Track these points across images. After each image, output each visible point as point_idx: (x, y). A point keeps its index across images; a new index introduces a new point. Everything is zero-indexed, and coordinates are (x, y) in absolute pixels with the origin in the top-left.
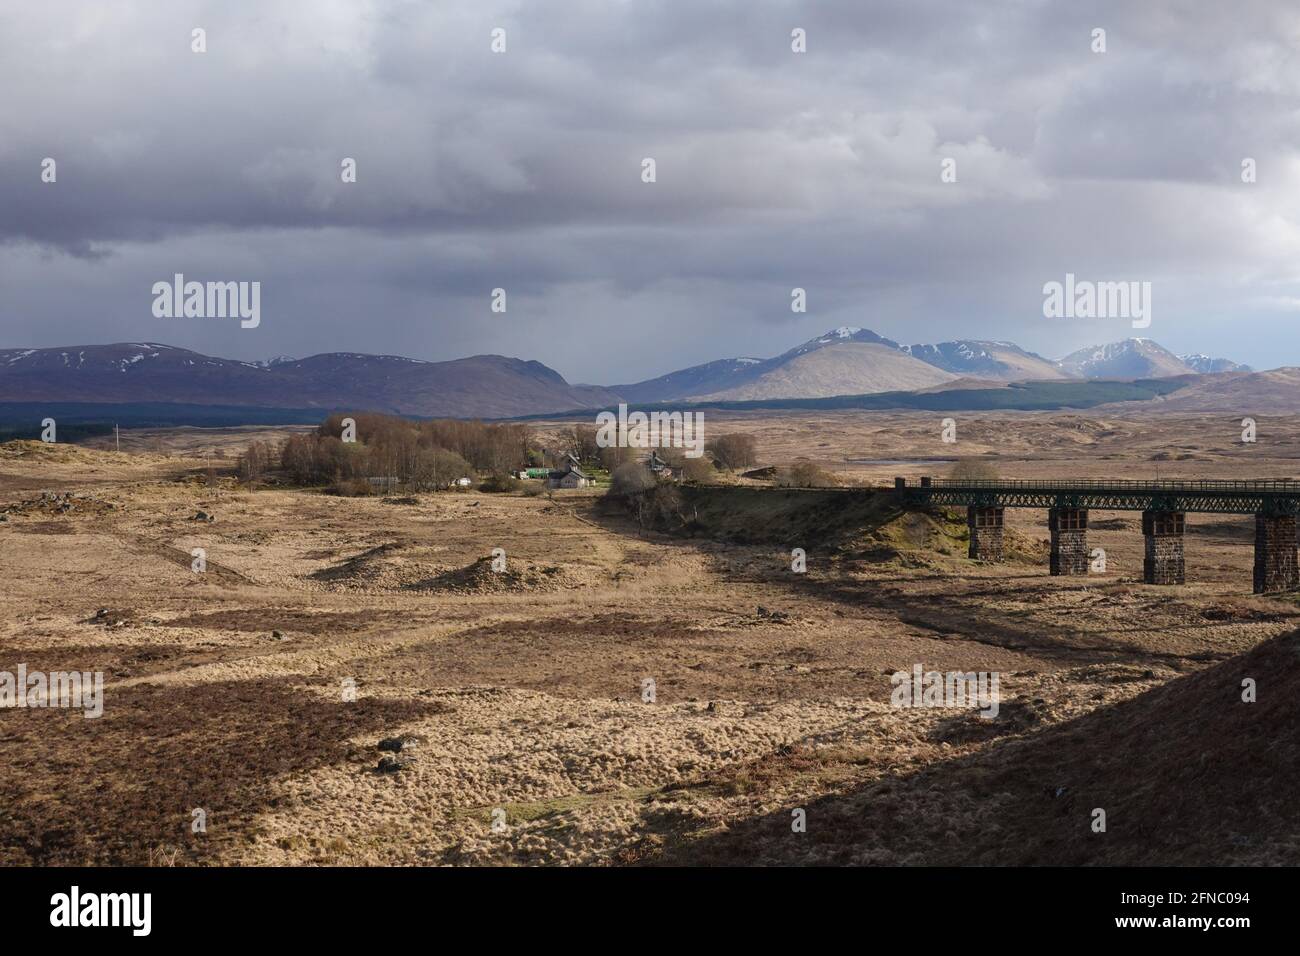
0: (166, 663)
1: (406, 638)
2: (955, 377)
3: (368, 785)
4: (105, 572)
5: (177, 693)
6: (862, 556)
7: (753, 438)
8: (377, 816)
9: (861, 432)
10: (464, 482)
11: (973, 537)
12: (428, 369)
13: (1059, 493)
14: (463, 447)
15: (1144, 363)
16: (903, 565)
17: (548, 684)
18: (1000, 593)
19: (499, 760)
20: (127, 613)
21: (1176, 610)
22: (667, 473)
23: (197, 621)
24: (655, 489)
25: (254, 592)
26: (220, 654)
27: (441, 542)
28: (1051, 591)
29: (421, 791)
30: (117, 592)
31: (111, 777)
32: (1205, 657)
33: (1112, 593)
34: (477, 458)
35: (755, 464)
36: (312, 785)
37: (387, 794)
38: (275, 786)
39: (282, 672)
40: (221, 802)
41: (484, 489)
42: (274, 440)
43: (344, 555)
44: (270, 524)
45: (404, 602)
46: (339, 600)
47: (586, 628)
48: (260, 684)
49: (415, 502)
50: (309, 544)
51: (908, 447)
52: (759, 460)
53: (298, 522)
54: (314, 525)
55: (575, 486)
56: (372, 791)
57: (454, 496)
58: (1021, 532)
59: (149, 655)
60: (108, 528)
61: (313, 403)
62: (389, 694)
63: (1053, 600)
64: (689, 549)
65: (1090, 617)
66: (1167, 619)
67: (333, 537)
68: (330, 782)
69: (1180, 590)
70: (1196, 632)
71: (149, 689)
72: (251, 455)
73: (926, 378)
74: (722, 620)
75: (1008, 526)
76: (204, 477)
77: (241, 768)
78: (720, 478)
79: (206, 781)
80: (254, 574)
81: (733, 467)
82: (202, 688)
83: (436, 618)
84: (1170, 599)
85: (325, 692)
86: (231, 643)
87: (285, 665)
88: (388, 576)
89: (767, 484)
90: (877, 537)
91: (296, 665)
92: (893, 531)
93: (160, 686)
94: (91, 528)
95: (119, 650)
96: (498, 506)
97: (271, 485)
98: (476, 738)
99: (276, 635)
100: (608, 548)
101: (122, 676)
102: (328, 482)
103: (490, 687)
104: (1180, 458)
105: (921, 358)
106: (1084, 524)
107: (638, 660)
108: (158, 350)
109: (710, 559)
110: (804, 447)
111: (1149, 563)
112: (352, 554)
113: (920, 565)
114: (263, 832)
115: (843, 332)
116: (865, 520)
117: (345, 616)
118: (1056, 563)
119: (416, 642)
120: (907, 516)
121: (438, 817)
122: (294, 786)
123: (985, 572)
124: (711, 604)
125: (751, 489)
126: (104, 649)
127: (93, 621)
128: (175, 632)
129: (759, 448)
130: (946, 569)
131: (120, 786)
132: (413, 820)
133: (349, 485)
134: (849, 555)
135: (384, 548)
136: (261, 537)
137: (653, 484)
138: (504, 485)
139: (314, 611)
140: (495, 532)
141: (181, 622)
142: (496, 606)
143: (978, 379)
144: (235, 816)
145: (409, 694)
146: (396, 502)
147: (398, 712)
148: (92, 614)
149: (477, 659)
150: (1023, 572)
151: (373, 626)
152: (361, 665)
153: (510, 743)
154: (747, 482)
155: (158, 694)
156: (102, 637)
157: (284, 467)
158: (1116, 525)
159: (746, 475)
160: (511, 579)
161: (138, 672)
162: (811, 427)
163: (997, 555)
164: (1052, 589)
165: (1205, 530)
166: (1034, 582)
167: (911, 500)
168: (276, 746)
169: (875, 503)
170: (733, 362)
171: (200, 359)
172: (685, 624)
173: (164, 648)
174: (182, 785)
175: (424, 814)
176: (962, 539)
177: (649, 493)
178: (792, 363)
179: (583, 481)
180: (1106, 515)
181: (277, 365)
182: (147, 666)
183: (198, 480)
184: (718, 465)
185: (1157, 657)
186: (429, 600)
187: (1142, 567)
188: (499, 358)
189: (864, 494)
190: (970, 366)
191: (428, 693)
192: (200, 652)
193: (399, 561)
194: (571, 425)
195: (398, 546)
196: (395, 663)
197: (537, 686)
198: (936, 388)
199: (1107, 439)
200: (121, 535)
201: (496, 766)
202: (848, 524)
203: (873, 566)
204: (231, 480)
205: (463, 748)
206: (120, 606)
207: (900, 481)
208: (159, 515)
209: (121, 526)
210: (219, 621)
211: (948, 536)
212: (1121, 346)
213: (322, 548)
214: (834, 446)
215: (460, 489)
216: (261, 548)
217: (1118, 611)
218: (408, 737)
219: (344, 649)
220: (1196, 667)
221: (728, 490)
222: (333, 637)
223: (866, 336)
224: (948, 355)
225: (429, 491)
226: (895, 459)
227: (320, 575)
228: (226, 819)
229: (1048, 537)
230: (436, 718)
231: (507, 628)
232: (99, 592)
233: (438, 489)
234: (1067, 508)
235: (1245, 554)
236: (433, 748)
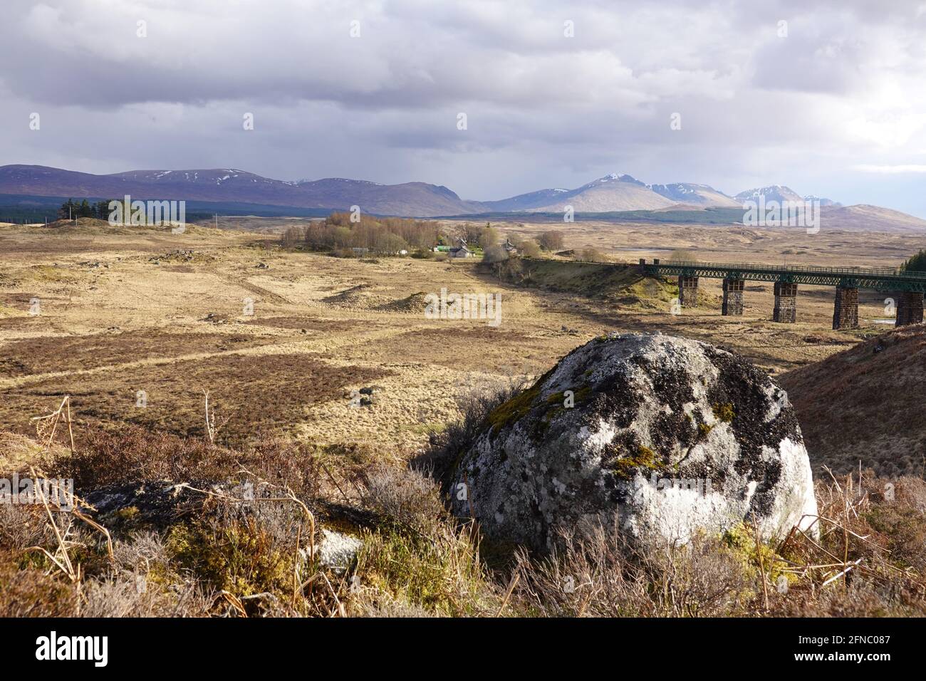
0: (246, 343)
1: (374, 335)
2: (675, 203)
3: (355, 411)
4: (211, 294)
5: (253, 360)
6: (620, 301)
7: (562, 234)
8: (360, 427)
9: (621, 233)
10: (404, 252)
11: (681, 292)
12: (384, 189)
13: (729, 270)
14: (404, 233)
16: (642, 306)
17: (449, 363)
18: (694, 324)
19: (424, 401)
20: (224, 317)
21: (790, 337)
22: (514, 251)
23: (261, 322)
24: (507, 260)
25: (290, 308)
26: (274, 340)
27: (391, 284)
28: (722, 324)
29: (382, 416)
30: (218, 305)
31: (221, 401)
32: (805, 362)
33: (755, 326)
34: (411, 240)
35: (564, 248)
36: (326, 410)
37: (365, 416)
38: (306, 409)
39: (307, 351)
40: (279, 417)
41: (414, 256)
42: (301, 227)
43: (339, 290)
44: (299, 271)
45: (372, 316)
46: (336, 314)
47: (469, 334)
48: (296, 357)
49: (377, 262)
50: (320, 283)
51: (647, 241)
52: (565, 246)
53: (314, 271)
54: (323, 272)
55: (464, 257)
56: (357, 414)
57: (398, 259)
58: (707, 291)
59: (236, 339)
60: (213, 270)
61: (321, 206)
62: (364, 364)
63: (723, 329)
64: (526, 293)
65: (742, 339)
66: (784, 341)
67: (332, 279)
68: (335, 409)
69: (792, 326)
70: (799, 349)
71: (238, 357)
72: (289, 233)
73: (658, 204)
74: (542, 333)
75: (700, 287)
76: (264, 245)
77: (289, 400)
78: (544, 255)
79: (271, 405)
80: (290, 298)
81: (551, 249)
82: (265, 358)
83: (388, 325)
84: (787, 331)
85: (331, 362)
86: (280, 334)
87: (309, 347)
88: (362, 302)
89: (569, 259)
90: (628, 290)
91: (314, 347)
92: (637, 287)
93: (243, 356)
94: (203, 270)
95: (221, 336)
96: (422, 266)
97: (300, 250)
98: (411, 389)
99: (304, 331)
100: (482, 291)
101: (223, 349)
102: (330, 249)
103: (418, 363)
104: (798, 253)
105: (657, 192)
106: (742, 288)
107: (496, 352)
108: (238, 173)
109: (538, 300)
110: (590, 239)
111: (776, 310)
112: (343, 289)
113: (651, 307)
114: (301, 433)
115: (615, 176)
116: (622, 281)
117: (340, 322)
118: (725, 309)
119: (378, 338)
120: (646, 280)
121: (391, 429)
122: (316, 410)
123: (687, 312)
124: (536, 324)
125: (560, 262)
126: (213, 335)
127: (206, 320)
128: (250, 327)
129: (565, 239)
130: (665, 309)
131: (226, 406)
132: (379, 430)
133: (341, 251)
134: (612, 300)
135: (360, 287)
136: (294, 278)
137: (507, 257)
138: (425, 255)
139: (323, 319)
140: (421, 280)
141: (253, 322)
142: (419, 319)
143: (690, 205)
144: (286, 424)
145: (375, 365)
146: (366, 262)
147: (369, 374)
148: (206, 316)
149: (411, 348)
150: (707, 313)
151: (355, 328)
152: (349, 349)
153: (429, 392)
154: (558, 258)
155: (243, 360)
156: (211, 328)
157: (306, 241)
158: (760, 289)
159: (557, 254)
161: (231, 348)
162: (594, 228)
163: (694, 303)
164: (722, 323)
165: (810, 293)
166: (713, 319)
167: (648, 271)
168: (306, 390)
169: (628, 272)
170: (553, 190)
171: (260, 179)
172: (523, 334)
173: (245, 336)
174: (258, 407)
175: (384, 427)
176: (675, 293)
177: (505, 262)
178: (585, 192)
179: (468, 254)
180: (755, 284)
181: (302, 184)
182: (236, 345)
183: (260, 246)
184: (542, 248)
185: (778, 361)
186: (384, 316)
187: (772, 313)
188: (424, 184)
189: (622, 267)
190: (683, 197)
191: (385, 365)
192: (264, 338)
193: (369, 294)
194: (462, 223)
195: (368, 286)
196: (367, 349)
197: (443, 363)
198: (664, 209)
199: (759, 241)
200: (219, 274)
201: (422, 404)
202: (612, 283)
203: (625, 306)
204: (278, 247)
205: (404, 394)
206: (220, 313)
207: (642, 261)
208: (239, 264)
209: (218, 269)
210: (273, 322)
211: (666, 291)
212: (769, 189)
213: (327, 285)
214: (607, 240)
215: (401, 256)
216: (294, 284)
217: (757, 336)
218: (375, 387)
219: (339, 340)
220: (798, 367)
221: (547, 262)
222: (334, 333)
223: (627, 179)
224: (673, 190)
225: (384, 256)
226: (640, 248)
227: (326, 300)
228: (282, 425)
229: (722, 295)
230: (390, 378)
231: (427, 332)
232: (208, 304)
233: (389, 256)
234: (733, 278)
235: (828, 308)
236: (388, 392)
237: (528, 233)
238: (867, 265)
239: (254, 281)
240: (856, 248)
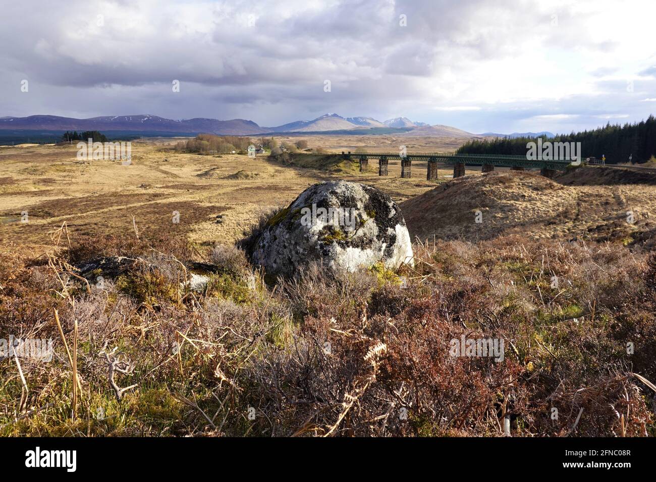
0: (161, 198)
1: (221, 191)
2: (357, 126)
3: (214, 226)
4: (142, 175)
5: (165, 205)
6: (334, 171)
7: (307, 141)
8: (217, 233)
9: (333, 140)
10: (234, 152)
11: (361, 166)
12: (223, 122)
13: (382, 156)
14: (233, 143)
15: (403, 123)
16: (344, 173)
17: (258, 202)
18: (367, 180)
19: (246, 220)
20: (149, 185)
21: (408, 184)
22: (285, 150)
23: (167, 187)
24: (282, 154)
25: (181, 180)
26: (174, 195)
27: (229, 167)
28: (379, 180)
29: (228, 228)
30: (145, 180)
31: (150, 225)
32: (415, 195)
33: (393, 180)
34: (237, 146)
35: (307, 148)
36: (200, 226)
37: (219, 228)
38: (191, 227)
39: (190, 200)
40: (178, 231)
41: (239, 154)
42: (184, 142)
43: (204, 170)
44: (185, 163)
45: (220, 182)
46: (203, 182)
47: (266, 189)
48: (185, 202)
49: (221, 157)
50: (195, 167)
51: (345, 144)
52: (308, 147)
53: (191, 162)
54: (196, 163)
55: (262, 153)
56: (215, 228)
57: (231, 155)
58: (372, 165)
59: (156, 195)
60: (142, 164)
61: (193, 131)
62: (217, 205)
63: (379, 182)
64: (291, 169)
65: (388, 186)
66: (406, 186)
67: (201, 166)
68: (205, 226)
69: (409, 180)
70: (413, 190)
71: (157, 204)
72: (178, 144)
73: (349, 126)
74: (299, 187)
75: (369, 164)
76: (166, 150)
77: (183, 222)
78: (299, 151)
79: (174, 226)
80: (181, 175)
81: (302, 148)
82: (171, 204)
83: (228, 186)
84: (407, 182)
85: (202, 204)
86: (177, 192)
87: (191, 198)
88: (215, 176)
89: (310, 153)
90: (337, 166)
91: (194, 198)
92: (341, 165)
93: (160, 203)
94: (137, 164)
95: (148, 194)
96: (242, 158)
97: (184, 152)
98: (240, 215)
99: (188, 190)
100: (271, 169)
101: (150, 201)
102: (198, 152)
103: (243, 203)
104: (412, 147)
105: (349, 121)
106: (387, 163)
107: (279, 196)
108: (151, 117)
109: (296, 172)
110: (319, 144)
111: (403, 173)
112: (206, 170)
113: (347, 173)
114: (189, 237)
115: (330, 114)
116: (335, 162)
117: (205, 186)
118: (380, 173)
119: (224, 192)
120: (345, 161)
121: (232, 233)
122: (196, 227)
123: (363, 175)
124: (297, 183)
125: (306, 154)
126: (144, 194)
127: (140, 187)
128: (162, 190)
129: (308, 144)
130: (354, 174)
131: (153, 227)
132: (226, 234)
133: (204, 153)
134: (330, 171)
135: (214, 169)
136: (182, 166)
137: (282, 152)
138: (244, 153)
139: (197, 184)
140: (242, 165)
141: (163, 187)
142: (243, 183)
143: (363, 127)
144: (182, 234)
145: (223, 205)
146: (216, 157)
147: (220, 209)
148: (140, 185)
149: (239, 196)
150: (372, 175)
151: (213, 188)
152: (210, 198)
153: (249, 216)
154: (305, 152)
155: (160, 205)
156: (143, 191)
157: (187, 148)
158: (395, 164)
160: (247, 176)
161: (154, 200)
162: (321, 138)
163: (366, 171)
164: (379, 179)
165: (417, 165)
166: (375, 177)
167: (346, 157)
168: (191, 218)
169: (337, 158)
170: (302, 122)
171: (162, 119)
172: (290, 188)
173: (160, 194)
174: (168, 227)
175: (229, 233)
176: (358, 167)
177: (281, 155)
178: (317, 122)
179: (264, 152)
180: (393, 161)
181: (184, 121)
182: (156, 198)
183: (165, 151)
184: (298, 148)
185: (403, 195)
186: (226, 182)
187: (401, 174)
188: (242, 120)
189: (335, 155)
190: (361, 123)
191: (228, 205)
192: (169, 195)
193: (218, 172)
194: (260, 138)
195: (218, 168)
196: (219, 197)
197: (254, 203)
198: (352, 129)
199: (394, 142)
200: (146, 165)
201: (246, 221)
202: (330, 163)
203: (336, 173)
204: (173, 151)
205: (237, 217)
206: (147, 184)
207: (343, 153)
208: (155, 160)
209: (145, 163)
210: (173, 187)
211: (355, 166)
212: (398, 119)
213: (198, 169)
214: (327, 144)
215: (233, 154)
216: (182, 169)
217: (395, 185)
218: (223, 215)
219: (205, 194)
220: (412, 197)
221: (300, 154)
222: (203, 191)
223: (335, 115)
224: (356, 120)
225: (225, 154)
226: (342, 147)
227: (198, 175)
228: (180, 234)
229: (379, 167)
230: (230, 210)
231: (246, 189)
232: (140, 180)
233: (227, 154)
234: (383, 159)
235: (425, 171)
236: (230, 217)
237: (291, 141)
238: (441, 151)
239: (163, 168)
240: (437, 145)
